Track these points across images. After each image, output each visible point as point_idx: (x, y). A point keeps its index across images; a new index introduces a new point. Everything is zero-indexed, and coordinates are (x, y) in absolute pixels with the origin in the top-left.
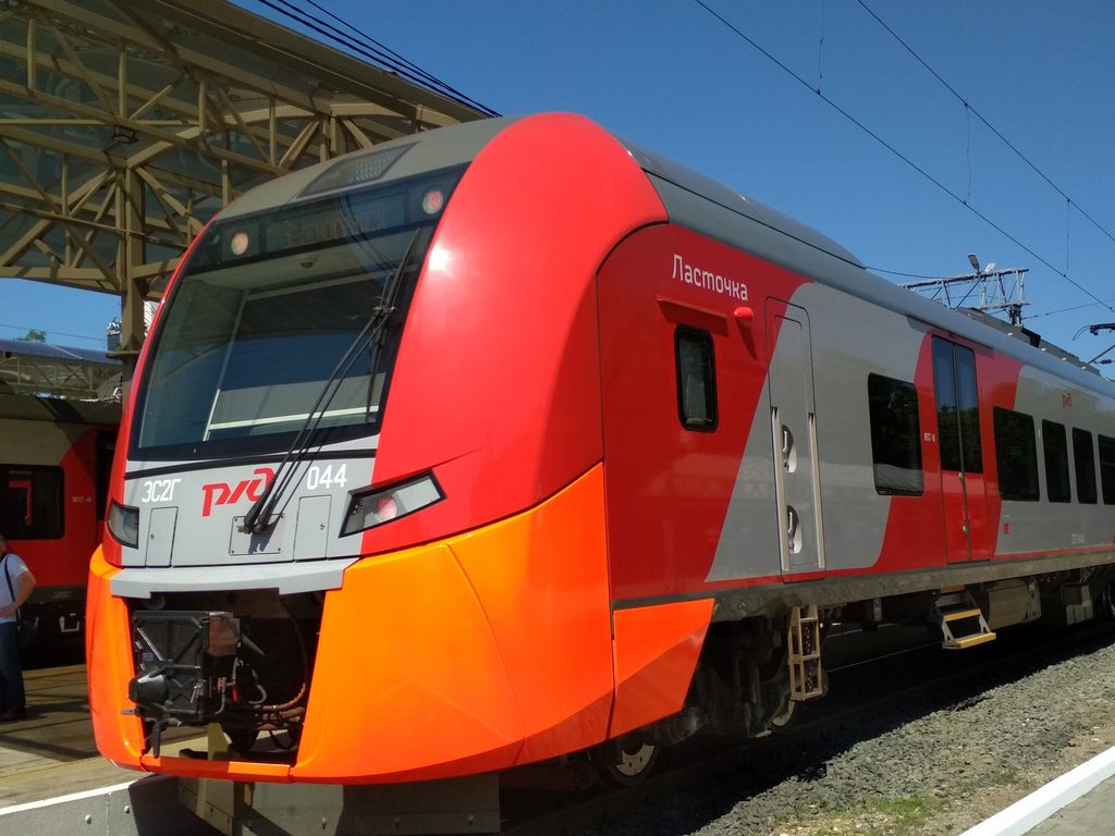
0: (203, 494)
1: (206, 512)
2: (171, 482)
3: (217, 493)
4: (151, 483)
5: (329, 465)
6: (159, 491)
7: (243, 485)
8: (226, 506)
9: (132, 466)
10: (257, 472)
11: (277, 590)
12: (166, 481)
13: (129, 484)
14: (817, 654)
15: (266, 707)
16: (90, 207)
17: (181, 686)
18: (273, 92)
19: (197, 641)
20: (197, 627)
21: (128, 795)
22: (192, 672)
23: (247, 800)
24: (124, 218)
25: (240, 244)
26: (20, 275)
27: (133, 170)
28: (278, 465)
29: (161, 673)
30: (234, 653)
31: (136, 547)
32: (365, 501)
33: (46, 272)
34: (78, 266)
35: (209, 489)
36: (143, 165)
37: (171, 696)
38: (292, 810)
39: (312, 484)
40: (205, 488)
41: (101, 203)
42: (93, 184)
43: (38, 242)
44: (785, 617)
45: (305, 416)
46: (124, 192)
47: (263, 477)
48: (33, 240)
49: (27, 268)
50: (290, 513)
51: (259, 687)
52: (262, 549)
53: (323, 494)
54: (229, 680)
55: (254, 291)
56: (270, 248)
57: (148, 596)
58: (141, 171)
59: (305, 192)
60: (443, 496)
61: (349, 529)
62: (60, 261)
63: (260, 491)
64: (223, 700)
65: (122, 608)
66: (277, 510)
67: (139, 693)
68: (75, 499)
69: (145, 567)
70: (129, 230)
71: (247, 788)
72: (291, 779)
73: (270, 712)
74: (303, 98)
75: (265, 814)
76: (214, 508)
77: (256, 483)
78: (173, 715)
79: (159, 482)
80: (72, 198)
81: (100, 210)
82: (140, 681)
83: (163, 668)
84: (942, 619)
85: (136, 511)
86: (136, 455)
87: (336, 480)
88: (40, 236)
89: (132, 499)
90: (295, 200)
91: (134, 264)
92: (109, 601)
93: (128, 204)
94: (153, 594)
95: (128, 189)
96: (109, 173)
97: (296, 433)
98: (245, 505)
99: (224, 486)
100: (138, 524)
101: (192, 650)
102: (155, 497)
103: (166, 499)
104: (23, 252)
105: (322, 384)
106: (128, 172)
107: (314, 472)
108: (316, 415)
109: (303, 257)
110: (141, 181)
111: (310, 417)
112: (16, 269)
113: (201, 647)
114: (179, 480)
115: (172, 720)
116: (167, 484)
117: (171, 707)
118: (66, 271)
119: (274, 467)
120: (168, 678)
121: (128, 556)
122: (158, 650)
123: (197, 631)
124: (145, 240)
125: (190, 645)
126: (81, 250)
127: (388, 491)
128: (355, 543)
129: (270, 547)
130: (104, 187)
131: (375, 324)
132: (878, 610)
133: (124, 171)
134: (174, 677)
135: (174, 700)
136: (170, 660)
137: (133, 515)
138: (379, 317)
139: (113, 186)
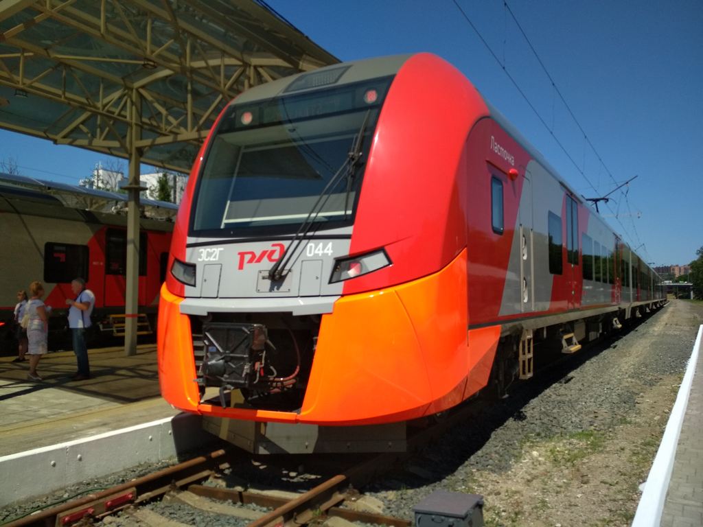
0: (239, 256)
1: (241, 267)
2: (217, 250)
3: (247, 257)
4: (204, 251)
5: (321, 243)
6: (209, 255)
7: (264, 253)
8: (254, 265)
9: (191, 240)
10: (274, 245)
11: (291, 313)
12: (213, 249)
13: (189, 250)
14: (531, 355)
15: (276, 379)
16: (113, 109)
17: (234, 366)
18: (223, 49)
19: (246, 341)
20: (246, 333)
21: (171, 425)
22: (243, 359)
23: (262, 432)
24: (130, 115)
25: (247, 119)
26: (71, 144)
27: (137, 90)
28: (290, 242)
29: (222, 359)
30: (263, 348)
31: (194, 286)
32: (343, 263)
33: (85, 142)
34: (104, 139)
35: (242, 255)
36: (143, 87)
37: (227, 372)
38: (288, 438)
39: (310, 253)
40: (240, 254)
41: (118, 107)
42: (116, 95)
43: (81, 126)
44: (518, 336)
45: (306, 216)
46: (132, 101)
47: (278, 248)
48: (79, 124)
49: (75, 140)
50: (296, 269)
51: (272, 367)
52: (278, 289)
53: (316, 259)
54: (261, 364)
55: (247, 147)
56: (266, 120)
57: (206, 314)
58: (142, 91)
59: (286, 90)
60: (390, 262)
61: (334, 280)
62: (94, 136)
63: (276, 256)
64: (258, 375)
65: (187, 321)
66: (287, 267)
67: (209, 370)
68: (94, 263)
69: (200, 297)
70: (134, 121)
71: (262, 425)
72: (296, 421)
73: (277, 382)
74: (238, 54)
75: (273, 440)
76: (245, 265)
77: (273, 252)
78: (228, 383)
79: (209, 250)
80: (105, 101)
81: (117, 111)
82: (209, 363)
83: (222, 357)
84: (562, 337)
85: (193, 266)
86: (192, 233)
87: (326, 251)
88: (83, 123)
89: (190, 258)
90: (281, 94)
91: (137, 139)
92: (178, 316)
93: (134, 107)
94: (208, 313)
95: (134, 100)
96: (124, 90)
97: (300, 224)
98: (267, 265)
99: (252, 253)
100: (195, 273)
101: (243, 346)
102: (207, 258)
103: (214, 259)
104: (72, 131)
105: (316, 198)
106: (134, 91)
107: (311, 247)
108: (313, 215)
109: (289, 126)
110: (141, 96)
111: (309, 216)
112: (69, 140)
113: (249, 344)
114: (222, 249)
115: (229, 386)
116: (214, 251)
117: (226, 378)
118: (98, 142)
119: (286, 243)
120: (226, 362)
121: (188, 290)
122: (220, 345)
123: (246, 335)
124: (142, 127)
125: (241, 343)
126: (107, 129)
127: (357, 259)
128: (339, 288)
129: (282, 288)
130: (120, 98)
131: (349, 162)
132: (545, 333)
133: (132, 90)
134: (230, 361)
135: (229, 374)
136: (227, 352)
137: (192, 268)
138: (353, 159)
139: (126, 97)
